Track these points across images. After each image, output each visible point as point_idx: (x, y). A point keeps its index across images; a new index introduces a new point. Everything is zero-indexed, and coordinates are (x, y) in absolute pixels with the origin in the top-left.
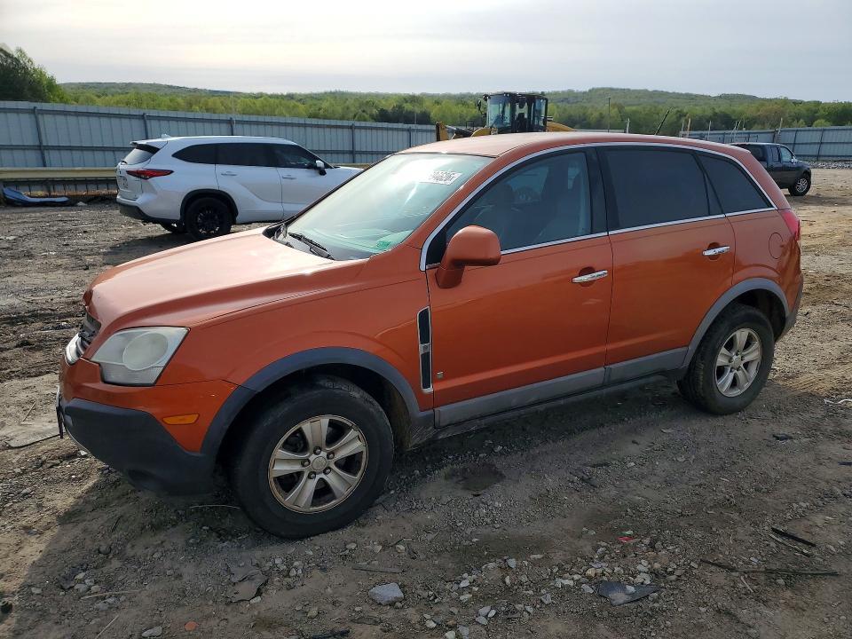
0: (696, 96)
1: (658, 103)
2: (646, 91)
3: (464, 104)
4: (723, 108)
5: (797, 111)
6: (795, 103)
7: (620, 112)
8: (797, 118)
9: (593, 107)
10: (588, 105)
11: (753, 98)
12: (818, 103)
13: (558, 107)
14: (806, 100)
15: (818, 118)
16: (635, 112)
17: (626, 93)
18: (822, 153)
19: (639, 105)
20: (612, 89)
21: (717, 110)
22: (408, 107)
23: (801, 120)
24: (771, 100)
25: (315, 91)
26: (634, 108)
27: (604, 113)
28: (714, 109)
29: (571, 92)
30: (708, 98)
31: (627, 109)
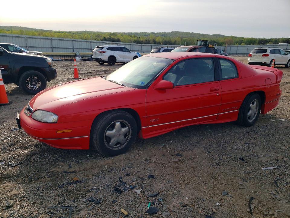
0: (206, 35)
1: (194, 37)
2: (190, 33)
3: (131, 36)
4: (214, 39)
5: (236, 40)
6: (236, 38)
7: (181, 39)
8: (236, 42)
9: (173, 38)
10: (171, 37)
11: (223, 36)
12: (243, 38)
13: (161, 38)
14: (240, 37)
15: (243, 43)
16: (186, 40)
17: (183, 33)
18: (237, 53)
19: (187, 37)
20: (178, 32)
21: (212, 40)
22: (113, 37)
23: (237, 43)
24: (229, 36)
25: (78, 31)
26: (186, 38)
27: (176, 40)
28: (211, 39)
29: (165, 33)
30: (209, 35)
31: (184, 39)
